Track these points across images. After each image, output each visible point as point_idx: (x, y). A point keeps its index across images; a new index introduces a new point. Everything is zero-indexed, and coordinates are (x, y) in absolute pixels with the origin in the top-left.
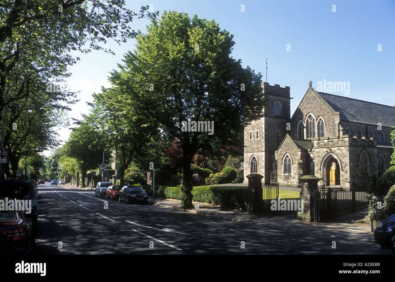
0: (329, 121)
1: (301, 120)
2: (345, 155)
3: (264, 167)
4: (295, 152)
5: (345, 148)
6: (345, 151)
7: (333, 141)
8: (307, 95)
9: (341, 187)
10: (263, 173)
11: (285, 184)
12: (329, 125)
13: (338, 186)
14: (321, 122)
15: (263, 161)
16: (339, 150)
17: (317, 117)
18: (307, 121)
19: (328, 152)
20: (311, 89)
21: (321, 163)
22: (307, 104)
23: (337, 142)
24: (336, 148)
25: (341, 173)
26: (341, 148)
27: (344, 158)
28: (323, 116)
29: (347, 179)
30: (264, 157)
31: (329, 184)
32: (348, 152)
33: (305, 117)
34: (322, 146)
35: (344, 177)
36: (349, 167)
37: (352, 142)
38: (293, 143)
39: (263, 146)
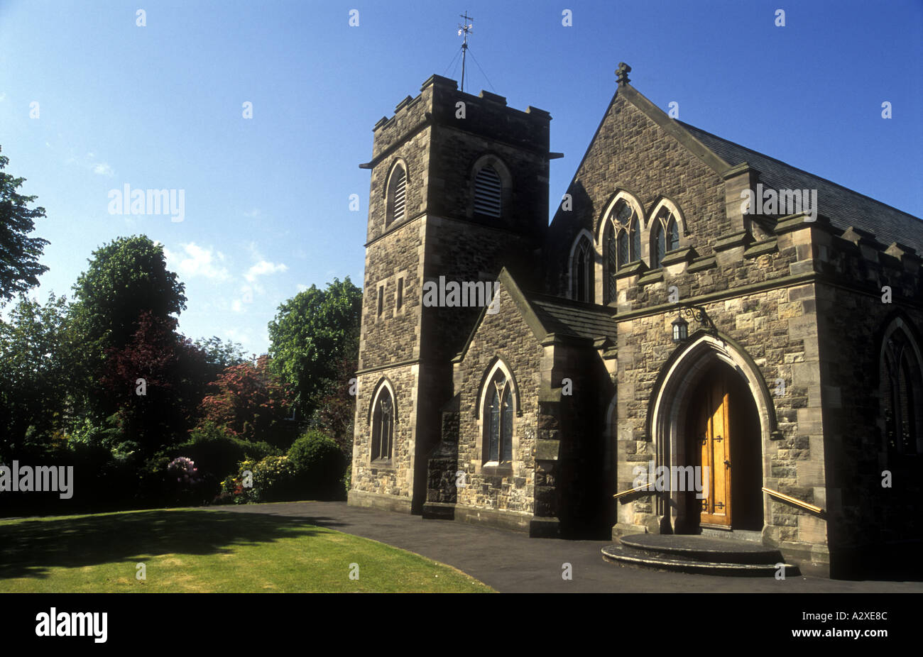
0: (699, 213)
1: (584, 232)
2: (793, 335)
3: (414, 432)
4: (532, 349)
5: (793, 297)
6: (789, 313)
7: (715, 265)
8: (610, 120)
9: (767, 540)
10: (409, 458)
11: (484, 512)
12: (701, 229)
13: (752, 539)
14: (664, 223)
15: (411, 404)
16: (750, 314)
17: (650, 204)
18: (609, 226)
19: (691, 330)
20: (624, 93)
21: (652, 398)
22: (608, 156)
23: (740, 264)
24: (736, 303)
25: (771, 451)
26: (762, 298)
27: (789, 358)
28: (672, 193)
29: (808, 495)
30: (416, 384)
31: (699, 520)
32: (813, 317)
33: (599, 212)
34: (656, 300)
35: (789, 481)
36: (818, 415)
37: (832, 256)
38: (525, 311)
39: (414, 338)
